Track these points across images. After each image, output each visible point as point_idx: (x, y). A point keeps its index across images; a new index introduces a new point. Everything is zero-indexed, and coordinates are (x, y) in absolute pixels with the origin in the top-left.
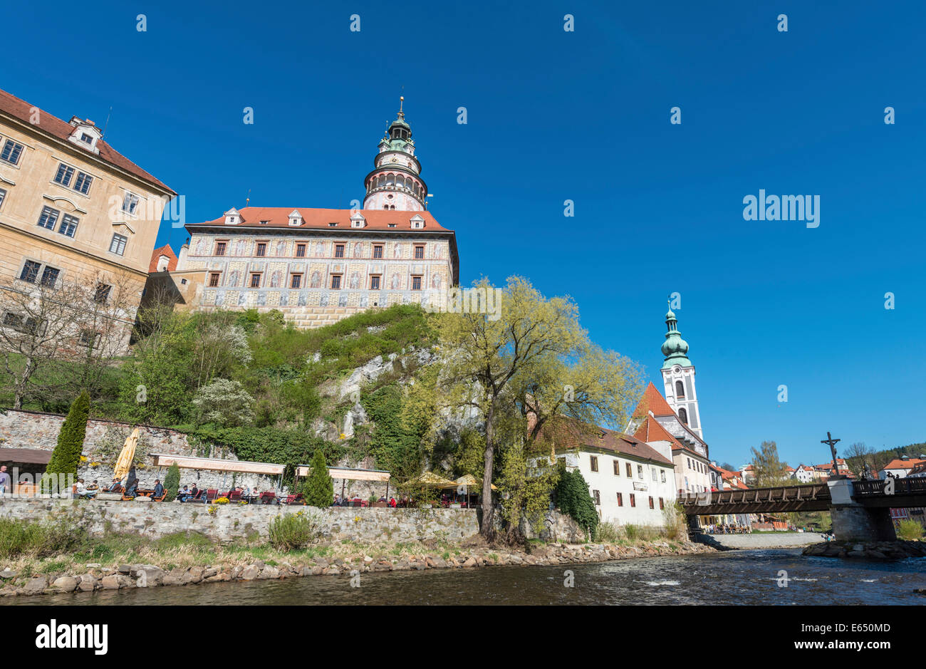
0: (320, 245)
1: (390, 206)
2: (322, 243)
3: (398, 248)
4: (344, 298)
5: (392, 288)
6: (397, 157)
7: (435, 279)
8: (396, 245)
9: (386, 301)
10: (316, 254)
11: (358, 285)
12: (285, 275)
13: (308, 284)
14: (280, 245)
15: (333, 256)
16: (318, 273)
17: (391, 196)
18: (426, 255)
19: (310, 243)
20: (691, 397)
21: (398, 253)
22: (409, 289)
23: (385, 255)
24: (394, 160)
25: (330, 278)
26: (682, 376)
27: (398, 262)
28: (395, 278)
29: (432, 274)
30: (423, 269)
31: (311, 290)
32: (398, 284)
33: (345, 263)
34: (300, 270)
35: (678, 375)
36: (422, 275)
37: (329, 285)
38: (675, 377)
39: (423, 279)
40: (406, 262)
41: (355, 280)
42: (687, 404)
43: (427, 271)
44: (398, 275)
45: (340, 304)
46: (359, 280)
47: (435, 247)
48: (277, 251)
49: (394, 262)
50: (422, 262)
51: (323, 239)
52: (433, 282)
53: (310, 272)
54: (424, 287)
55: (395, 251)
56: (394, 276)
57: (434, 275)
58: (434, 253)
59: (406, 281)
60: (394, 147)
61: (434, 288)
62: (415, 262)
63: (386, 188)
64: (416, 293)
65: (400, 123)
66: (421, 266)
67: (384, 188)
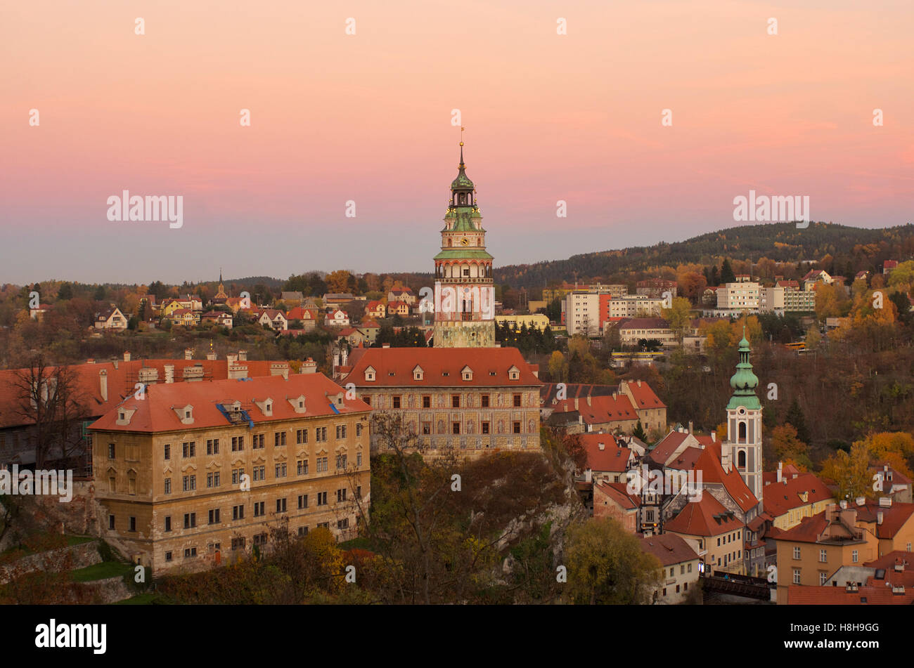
0: (440, 397)
2: (442, 395)
3: (500, 397)
4: (464, 442)
5: (499, 432)
6: (468, 237)
7: (531, 424)
8: (499, 395)
9: (495, 444)
10: (439, 405)
11: (473, 431)
12: (418, 424)
13: (436, 431)
14: (410, 399)
15: (452, 405)
16: (443, 422)
18: (523, 403)
19: (433, 395)
20: (751, 441)
21: (501, 402)
22: (511, 434)
23: (491, 404)
24: (464, 241)
25: (452, 426)
26: (745, 418)
27: (501, 410)
28: (501, 423)
29: (528, 420)
30: (521, 417)
31: (439, 435)
32: (503, 429)
33: (462, 412)
34: (429, 419)
35: (742, 416)
36: (521, 421)
37: (452, 431)
38: (739, 419)
39: (522, 425)
40: (509, 410)
41: (471, 426)
42: (747, 448)
43: (524, 417)
44: (502, 421)
45: (461, 447)
46: (473, 426)
47: (530, 395)
48: (409, 404)
49: (499, 410)
50: (520, 410)
51: (443, 391)
52: (529, 426)
53: (436, 421)
55: (498, 400)
56: (499, 422)
57: (530, 421)
58: (529, 401)
59: (509, 427)
60: (461, 220)
61: (530, 432)
62: (515, 410)
63: (462, 282)
64: (517, 436)
65: (464, 186)
66: (519, 413)
67: (460, 281)
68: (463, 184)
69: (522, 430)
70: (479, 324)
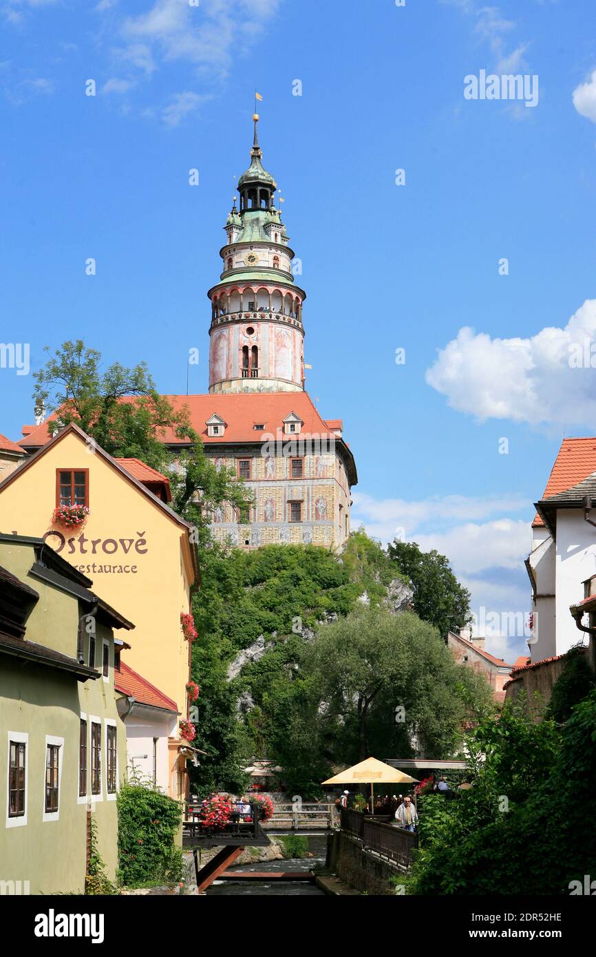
1: (250, 347)
3: (269, 463)
5: (266, 520)
6: (256, 252)
7: (319, 505)
9: (259, 538)
11: (223, 517)
17: (250, 331)
18: (307, 471)
21: (270, 470)
22: (287, 521)
23: (254, 474)
24: (252, 258)
27: (270, 484)
28: (268, 506)
29: (315, 499)
30: (303, 493)
32: (273, 514)
36: (302, 501)
39: (304, 506)
40: (282, 483)
41: (219, 509)
43: (308, 494)
44: (271, 501)
46: (224, 510)
47: (318, 459)
49: (266, 483)
50: (301, 482)
52: (317, 509)
54: (306, 517)
55: (266, 468)
56: (266, 503)
57: (318, 501)
58: (317, 468)
59: (282, 509)
60: (248, 228)
61: (317, 518)
62: (293, 483)
63: (243, 318)
64: (296, 526)
65: (256, 178)
66: (300, 488)
67: (240, 317)
68: (253, 175)
69: (304, 517)
70: (268, 384)
